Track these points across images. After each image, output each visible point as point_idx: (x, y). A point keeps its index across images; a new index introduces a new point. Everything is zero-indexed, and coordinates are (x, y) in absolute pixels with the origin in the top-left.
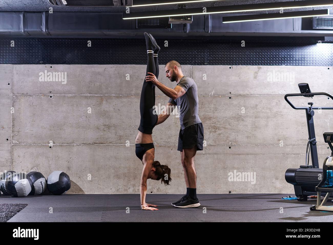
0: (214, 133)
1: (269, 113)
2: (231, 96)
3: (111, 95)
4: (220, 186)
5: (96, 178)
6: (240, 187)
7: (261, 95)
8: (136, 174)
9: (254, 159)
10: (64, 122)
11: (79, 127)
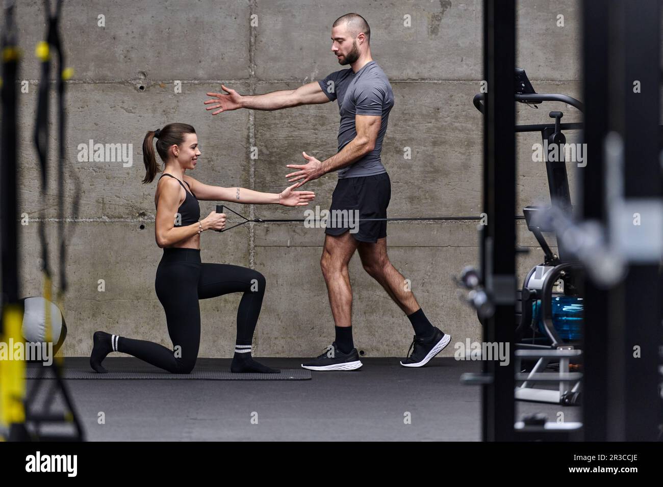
7: (451, 82)
8: (99, 301)
9: (431, 259)
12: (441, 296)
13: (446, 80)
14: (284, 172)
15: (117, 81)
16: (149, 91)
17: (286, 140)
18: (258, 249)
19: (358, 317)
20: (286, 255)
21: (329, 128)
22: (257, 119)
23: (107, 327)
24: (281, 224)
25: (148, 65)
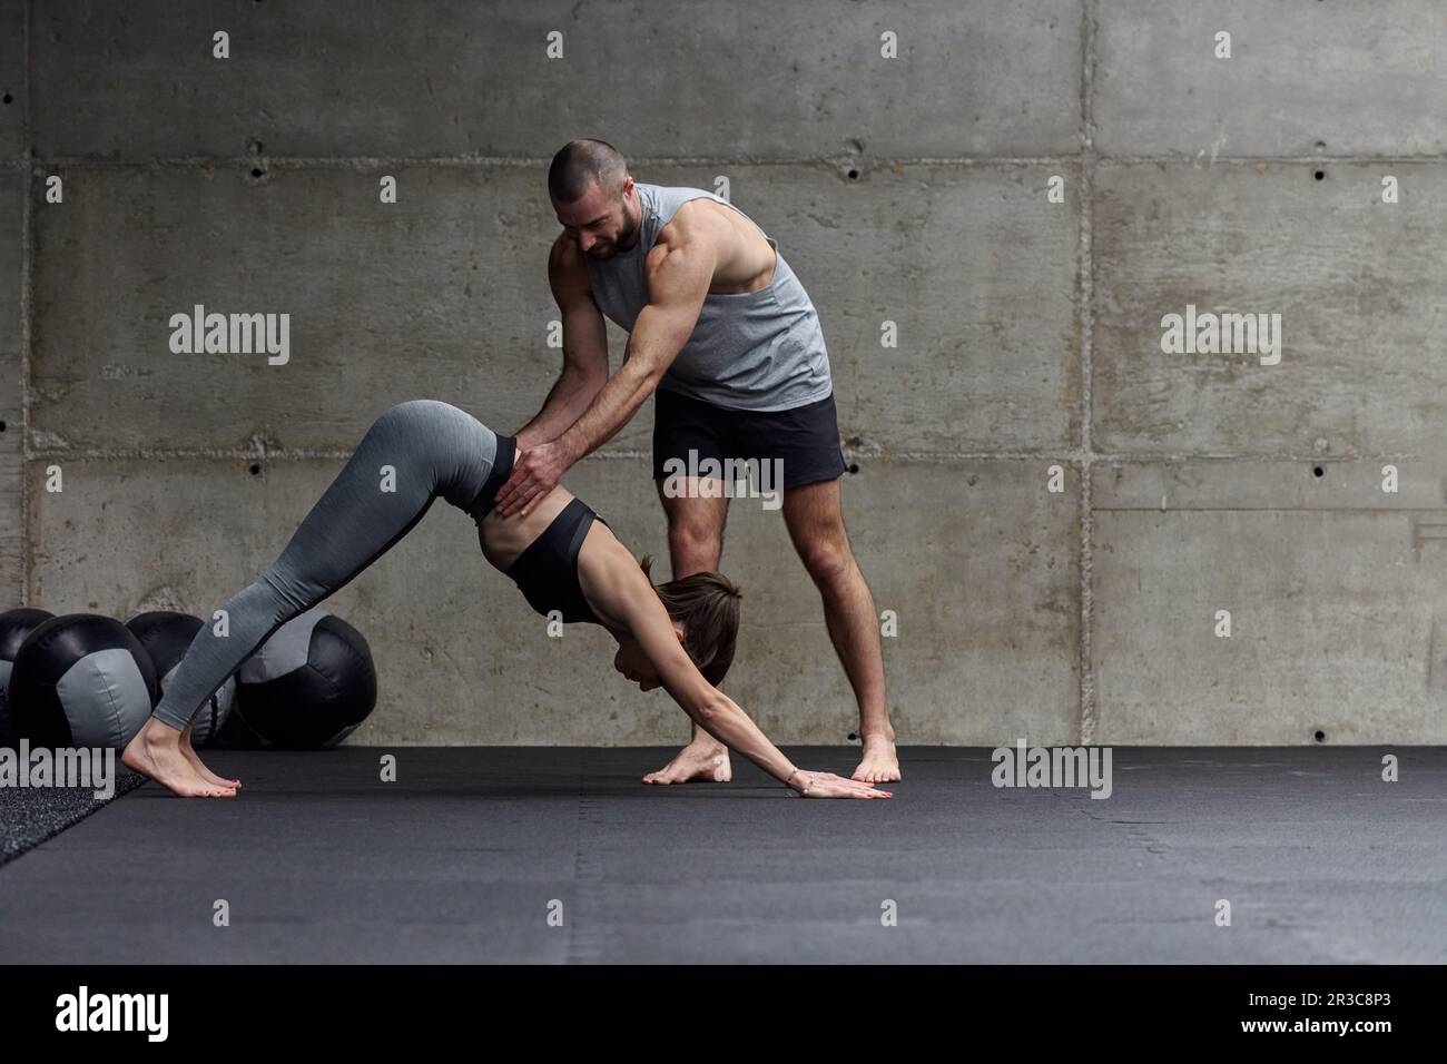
0: (1221, 386)
2: (1324, 164)
4: (1261, 702)
5: (525, 654)
6: (1382, 708)
8: (761, 626)
10: (333, 323)
11: (425, 353)
14: (1154, 352)
15: (801, 159)
16: (868, 180)
17: (1158, 284)
18: (1100, 516)
19: (1310, 659)
20: (1160, 528)
21: (1248, 258)
22: (1096, 241)
23: (778, 681)
24: (1149, 462)
25: (866, 125)
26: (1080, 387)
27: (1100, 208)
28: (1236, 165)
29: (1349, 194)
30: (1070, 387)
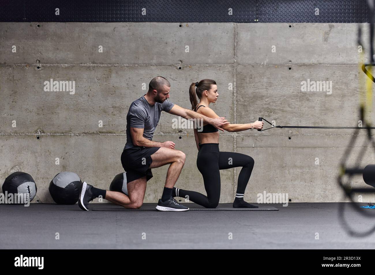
1: (345, 89)
2: (291, 66)
3: (123, 65)
6: (304, 194)
7: (334, 65)
8: (158, 175)
9: (324, 154)
10: (57, 103)
11: (79, 110)
12: (329, 172)
13: (331, 64)
14: (251, 110)
15: (168, 64)
16: (184, 69)
17: (252, 94)
18: (238, 149)
19: (288, 182)
20: (252, 152)
21: (273, 88)
22: (237, 84)
24: (250, 136)
25: (183, 56)
26: (234, 118)
27: (238, 76)
28: (270, 66)
29: (297, 73)
30: (231, 118)
